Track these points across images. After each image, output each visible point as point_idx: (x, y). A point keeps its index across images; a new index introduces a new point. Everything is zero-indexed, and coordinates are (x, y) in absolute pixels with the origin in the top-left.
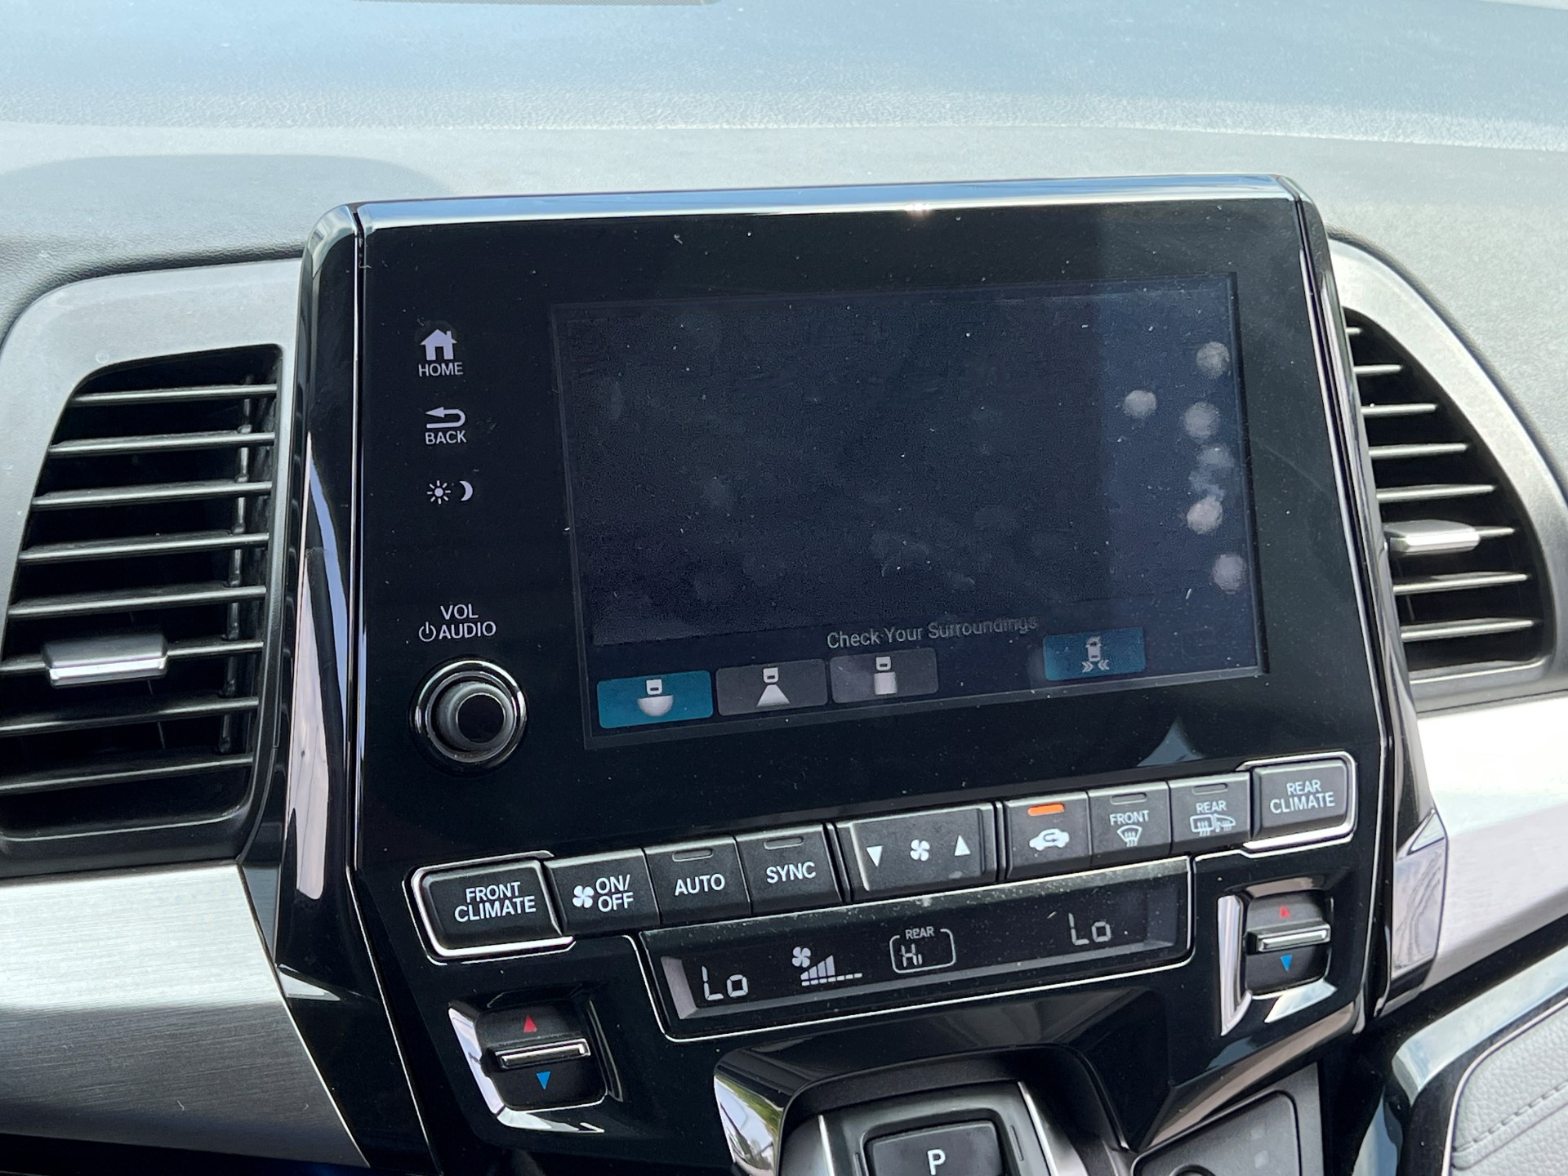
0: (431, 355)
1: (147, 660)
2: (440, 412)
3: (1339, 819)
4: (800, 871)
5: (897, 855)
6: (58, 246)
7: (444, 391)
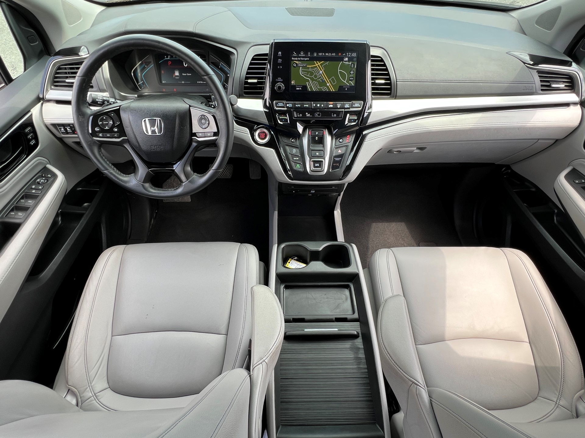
0: (279, 54)
1: (256, 81)
2: (279, 60)
3: (360, 108)
4: (307, 106)
5: (316, 105)
6: (253, 42)
7: (280, 58)
